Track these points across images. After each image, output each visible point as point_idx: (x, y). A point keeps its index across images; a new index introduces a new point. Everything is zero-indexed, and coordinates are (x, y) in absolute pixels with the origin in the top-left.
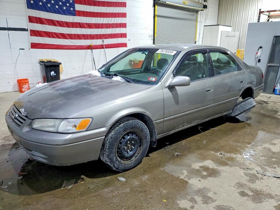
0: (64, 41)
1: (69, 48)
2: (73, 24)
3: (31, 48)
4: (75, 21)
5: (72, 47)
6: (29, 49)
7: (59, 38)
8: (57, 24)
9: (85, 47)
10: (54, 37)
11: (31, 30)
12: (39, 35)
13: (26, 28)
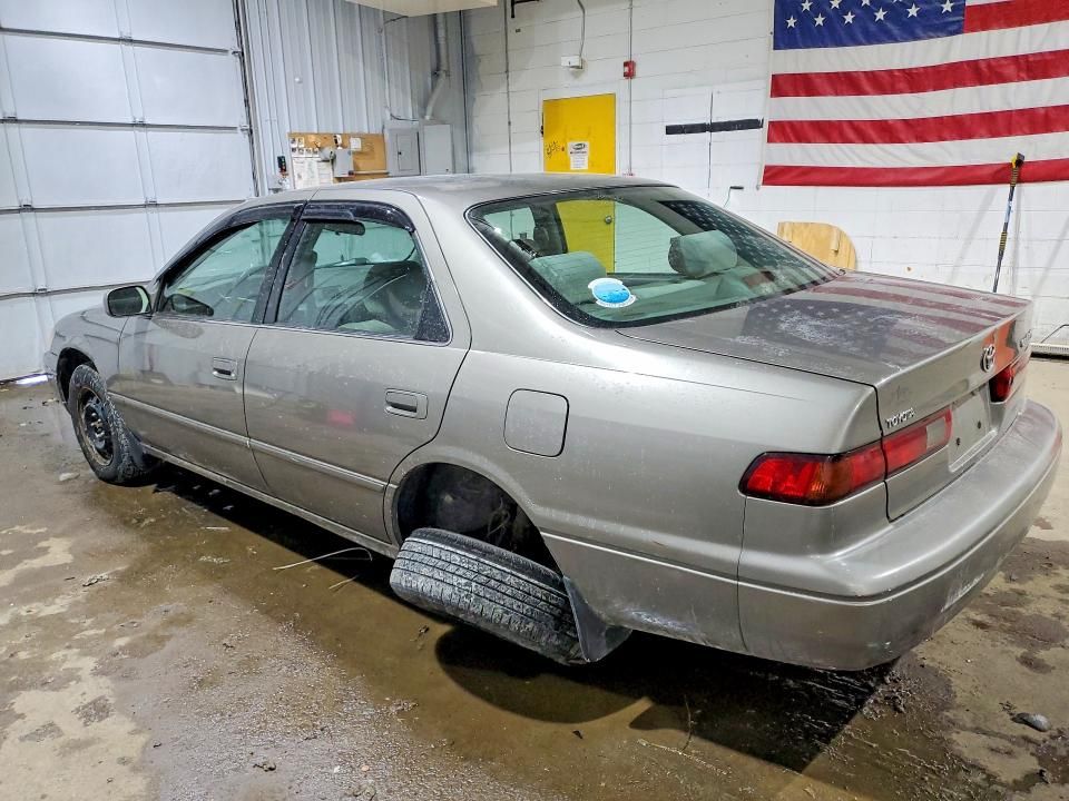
0: (886, 151)
1: (902, 178)
2: (939, 72)
3: (763, 184)
4: (955, 57)
5: (915, 177)
6: (758, 189)
7: (865, 139)
8: (867, 87)
9: (986, 172)
10: (846, 140)
11: (771, 123)
12: (793, 139)
13: (760, 119)
